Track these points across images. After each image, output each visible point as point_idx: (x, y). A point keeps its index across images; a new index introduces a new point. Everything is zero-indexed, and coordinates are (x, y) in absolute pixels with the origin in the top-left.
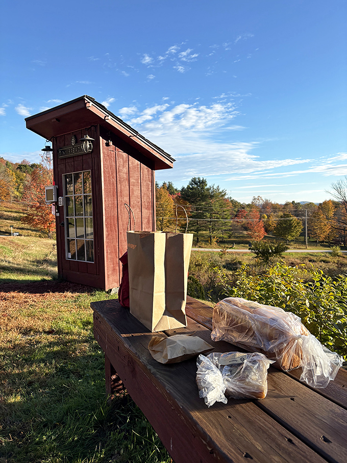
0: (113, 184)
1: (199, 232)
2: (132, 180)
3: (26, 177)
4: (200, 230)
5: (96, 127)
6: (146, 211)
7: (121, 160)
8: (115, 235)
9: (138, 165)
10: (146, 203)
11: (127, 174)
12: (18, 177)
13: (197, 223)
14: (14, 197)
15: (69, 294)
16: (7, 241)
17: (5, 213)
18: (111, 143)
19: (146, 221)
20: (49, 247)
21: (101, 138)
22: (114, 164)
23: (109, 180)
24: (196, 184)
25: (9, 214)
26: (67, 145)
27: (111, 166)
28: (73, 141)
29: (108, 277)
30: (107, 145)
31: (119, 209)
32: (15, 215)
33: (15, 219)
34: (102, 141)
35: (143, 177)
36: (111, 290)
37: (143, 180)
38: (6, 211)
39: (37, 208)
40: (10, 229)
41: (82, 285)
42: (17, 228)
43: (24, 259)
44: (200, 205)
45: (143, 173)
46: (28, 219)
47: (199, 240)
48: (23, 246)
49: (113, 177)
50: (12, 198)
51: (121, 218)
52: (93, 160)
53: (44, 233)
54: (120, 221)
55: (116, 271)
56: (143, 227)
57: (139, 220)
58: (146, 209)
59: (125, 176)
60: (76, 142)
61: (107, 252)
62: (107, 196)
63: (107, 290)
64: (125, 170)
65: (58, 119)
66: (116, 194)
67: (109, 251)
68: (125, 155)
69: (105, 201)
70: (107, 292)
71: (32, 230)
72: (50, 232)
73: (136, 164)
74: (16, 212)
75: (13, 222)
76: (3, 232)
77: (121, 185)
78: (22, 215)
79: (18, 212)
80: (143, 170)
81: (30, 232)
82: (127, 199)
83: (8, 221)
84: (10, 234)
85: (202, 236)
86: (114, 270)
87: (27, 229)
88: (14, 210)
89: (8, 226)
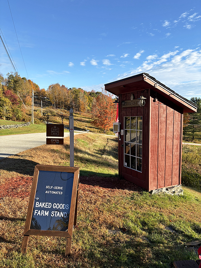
0: (156, 125)
1: (195, 133)
2: (168, 122)
3: (93, 99)
4: (195, 131)
5: (148, 90)
6: (176, 141)
7: (162, 109)
8: (156, 157)
9: (172, 111)
10: (176, 136)
11: (165, 118)
12: (89, 99)
13: (194, 127)
14: (87, 110)
15: (127, 191)
16: (85, 137)
17: (83, 119)
18: (157, 100)
19: (176, 147)
20: (105, 140)
21: (150, 97)
22: (157, 113)
23: (154, 123)
24: (194, 102)
25: (85, 119)
26: (128, 100)
27: (156, 114)
28: (132, 97)
29: (151, 183)
30: (154, 101)
31: (159, 141)
32: (88, 120)
33: (87, 122)
34: (151, 99)
35: (175, 119)
36: (152, 191)
37: (175, 121)
38: (83, 118)
39: (99, 117)
40: (85, 127)
41: (133, 183)
42: (89, 127)
43: (94, 149)
44: (196, 115)
45: (175, 116)
46: (94, 123)
47: (194, 138)
48: (93, 139)
49: (156, 121)
50: (86, 111)
51: (160, 146)
52: (145, 110)
53: (102, 130)
54: (159, 148)
55: (156, 179)
56: (174, 151)
57: (171, 147)
58: (176, 139)
59: (164, 119)
60: (134, 98)
61: (151, 168)
62: (152, 133)
63: (150, 191)
64: (164, 116)
65: (124, 86)
66: (158, 131)
67: (152, 167)
68: (165, 106)
69: (151, 136)
70: (150, 192)
71: (96, 129)
72: (105, 130)
73: (171, 111)
74: (88, 118)
75: (87, 124)
76: (82, 129)
77: (161, 126)
78: (91, 120)
79: (89, 118)
80: (176, 114)
81: (94, 129)
82: (164, 134)
83: (84, 123)
84: (85, 130)
85: (197, 135)
86: (154, 179)
87: (93, 128)
88: (87, 117)
89: (84, 126)
